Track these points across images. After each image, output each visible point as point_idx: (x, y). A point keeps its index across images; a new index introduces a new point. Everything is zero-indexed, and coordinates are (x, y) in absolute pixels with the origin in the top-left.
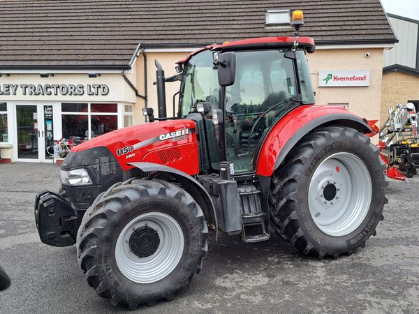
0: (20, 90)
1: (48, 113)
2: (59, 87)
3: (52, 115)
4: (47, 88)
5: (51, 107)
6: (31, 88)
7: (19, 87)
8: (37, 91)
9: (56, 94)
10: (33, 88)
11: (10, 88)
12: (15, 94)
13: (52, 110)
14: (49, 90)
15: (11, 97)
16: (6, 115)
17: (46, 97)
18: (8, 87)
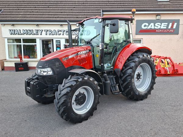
0: (44, 33)
1: (58, 44)
2: (64, 31)
3: (60, 45)
4: (58, 31)
5: (60, 41)
6: (50, 31)
7: (43, 31)
8: (53, 33)
9: (63, 35)
10: (51, 32)
11: (39, 31)
12: (41, 35)
13: (60, 43)
14: (59, 32)
15: (39, 36)
16: (36, 45)
17: (58, 36)
18: (38, 31)
